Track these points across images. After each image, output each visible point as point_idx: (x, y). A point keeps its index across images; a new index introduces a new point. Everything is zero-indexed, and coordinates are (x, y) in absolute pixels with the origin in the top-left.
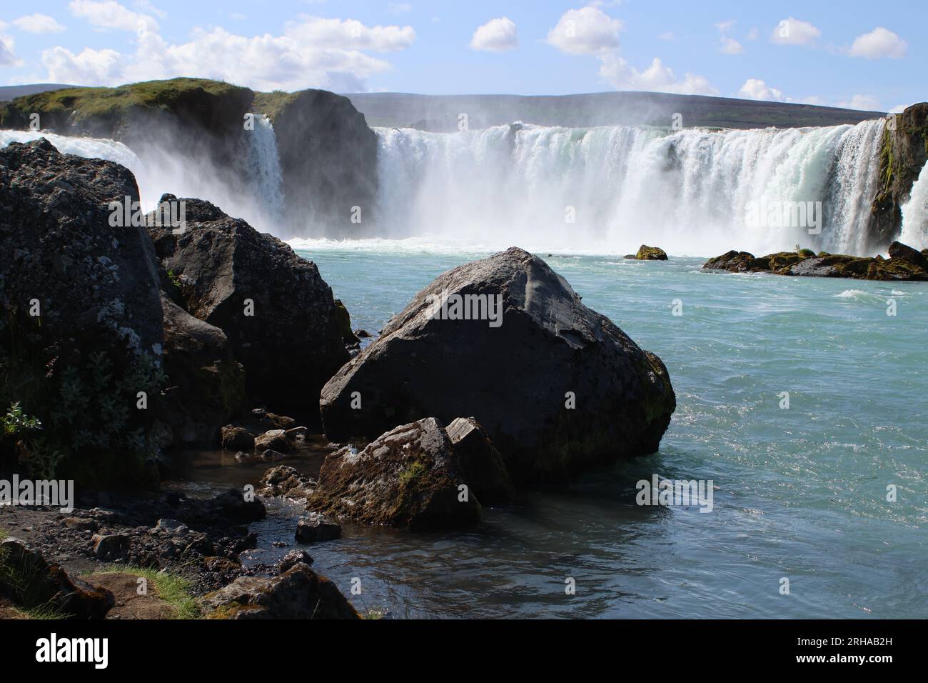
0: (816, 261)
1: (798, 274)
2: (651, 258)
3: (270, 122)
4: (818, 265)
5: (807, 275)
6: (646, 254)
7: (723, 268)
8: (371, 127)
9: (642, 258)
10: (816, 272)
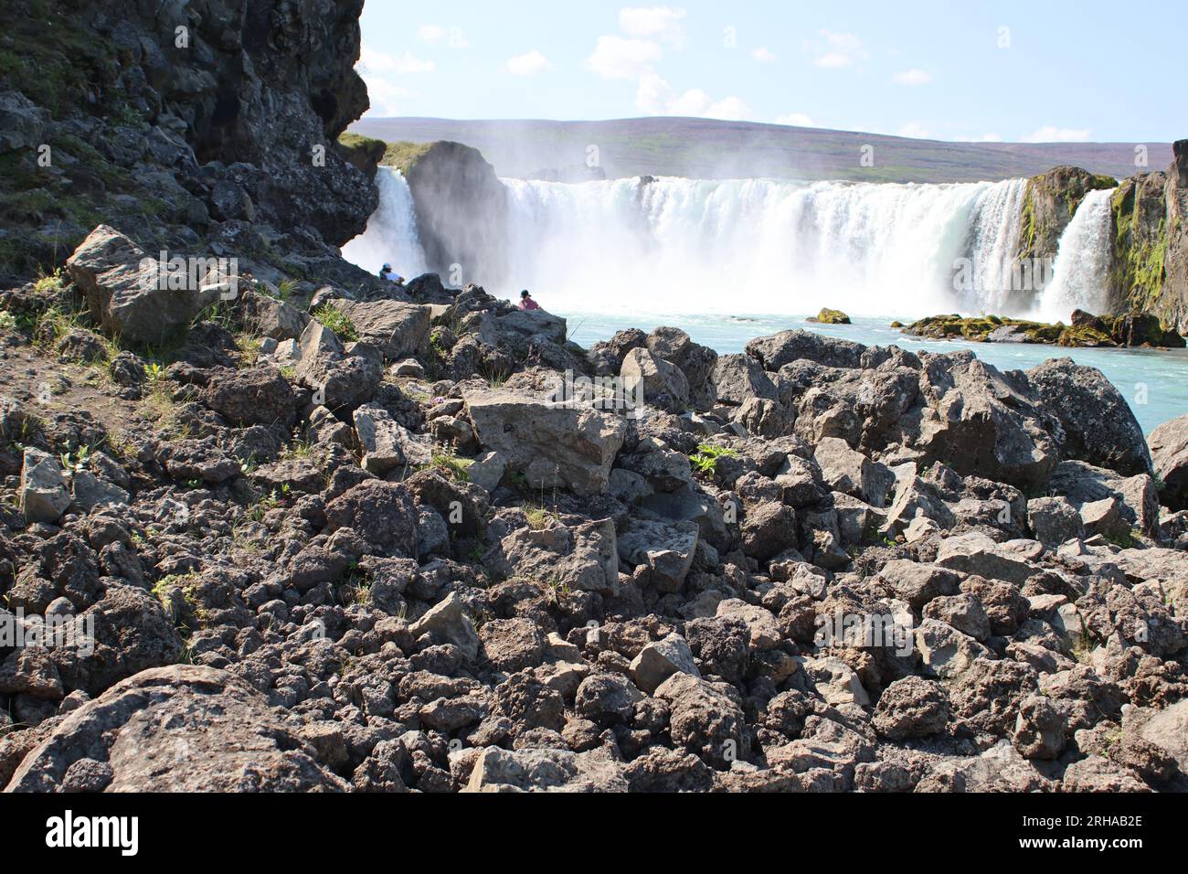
0: (1011, 329)
1: (995, 341)
2: (835, 321)
3: (402, 174)
4: (1014, 332)
5: (1004, 341)
6: (831, 318)
7: (921, 334)
8: (500, 179)
9: (826, 321)
10: (1011, 339)
